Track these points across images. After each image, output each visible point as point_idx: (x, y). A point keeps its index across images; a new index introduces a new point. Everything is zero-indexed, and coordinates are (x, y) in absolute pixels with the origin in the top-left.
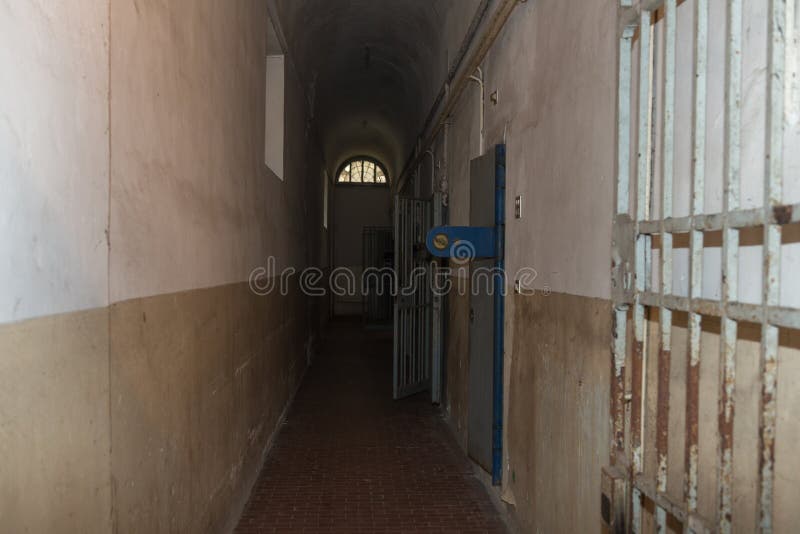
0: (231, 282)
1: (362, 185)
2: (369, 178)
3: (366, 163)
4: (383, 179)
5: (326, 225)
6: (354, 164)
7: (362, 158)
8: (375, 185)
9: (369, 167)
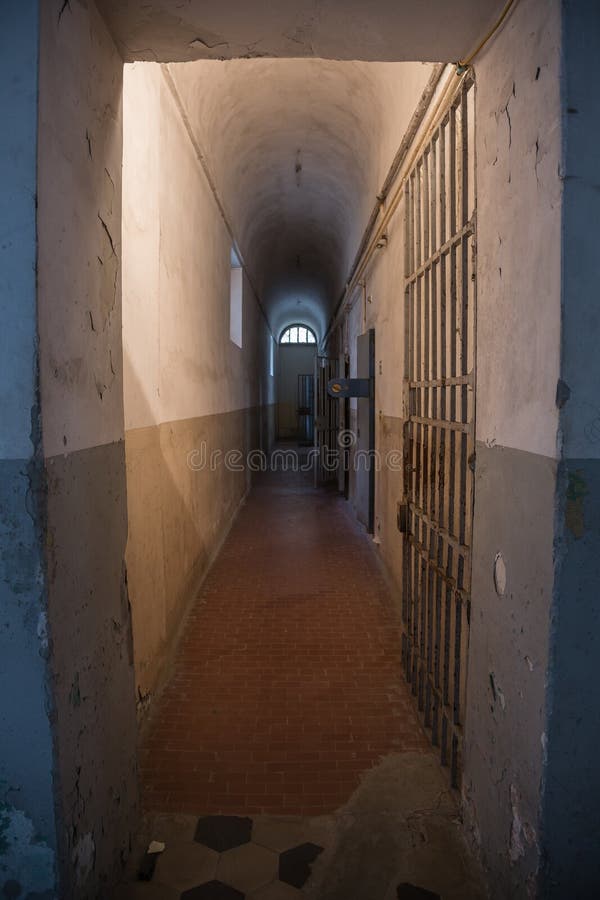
0: (212, 413)
1: (298, 345)
2: (303, 340)
3: (301, 329)
4: (312, 340)
5: (272, 374)
6: (292, 329)
7: (298, 325)
8: (307, 345)
9: (303, 331)
